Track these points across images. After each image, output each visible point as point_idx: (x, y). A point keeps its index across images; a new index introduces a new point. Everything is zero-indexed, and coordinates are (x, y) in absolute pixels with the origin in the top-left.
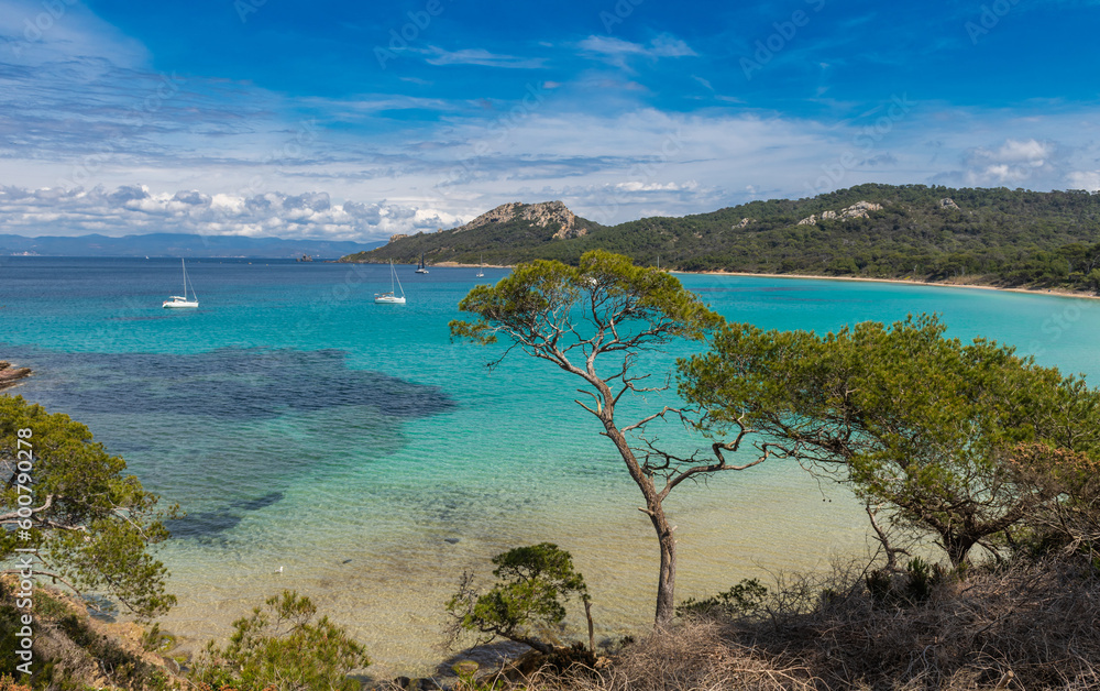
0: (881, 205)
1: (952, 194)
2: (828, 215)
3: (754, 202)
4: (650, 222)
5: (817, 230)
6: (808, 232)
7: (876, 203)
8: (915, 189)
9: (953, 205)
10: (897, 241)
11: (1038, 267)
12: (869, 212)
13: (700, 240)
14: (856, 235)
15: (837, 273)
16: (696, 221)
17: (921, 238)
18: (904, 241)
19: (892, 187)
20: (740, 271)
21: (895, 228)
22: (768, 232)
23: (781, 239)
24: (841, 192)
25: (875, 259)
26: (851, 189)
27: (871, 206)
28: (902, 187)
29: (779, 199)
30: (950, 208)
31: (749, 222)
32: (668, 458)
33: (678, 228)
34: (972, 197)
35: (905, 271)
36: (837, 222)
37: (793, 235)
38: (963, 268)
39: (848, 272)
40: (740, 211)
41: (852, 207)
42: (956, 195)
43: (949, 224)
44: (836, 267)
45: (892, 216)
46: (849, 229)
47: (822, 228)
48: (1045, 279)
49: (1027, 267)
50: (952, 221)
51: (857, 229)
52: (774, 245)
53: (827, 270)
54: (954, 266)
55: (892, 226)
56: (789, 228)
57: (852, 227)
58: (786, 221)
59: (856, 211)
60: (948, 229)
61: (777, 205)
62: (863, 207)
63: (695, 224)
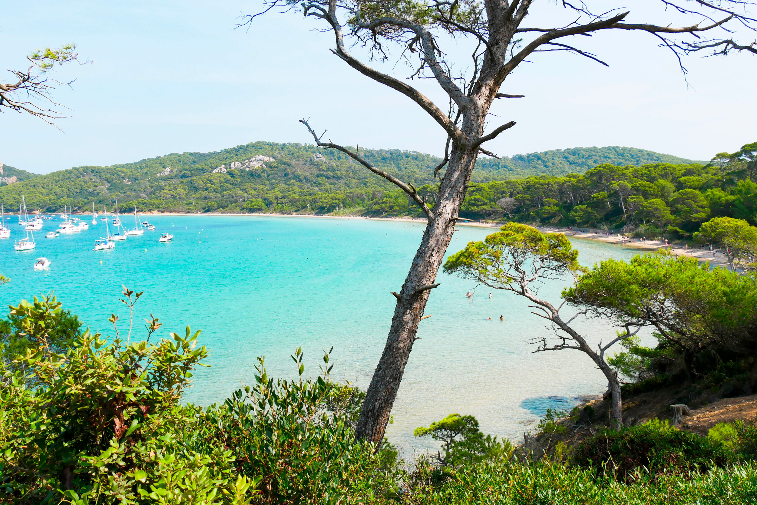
0: (273, 158)
2: (235, 165)
3: (171, 155)
4: (81, 170)
5: (228, 177)
6: (222, 179)
7: (269, 156)
8: (293, 146)
9: (323, 159)
10: (289, 185)
11: (390, 202)
12: (266, 164)
13: (131, 186)
14: (258, 180)
15: (251, 211)
16: (124, 170)
17: (305, 182)
18: (294, 185)
20: (171, 212)
21: (286, 175)
22: (189, 179)
23: (202, 185)
24: (241, 148)
25: (277, 199)
26: (248, 146)
27: (266, 159)
29: (192, 152)
30: (320, 160)
31: (172, 171)
32: (564, 339)
33: (108, 176)
35: (300, 208)
36: (242, 171)
37: (211, 181)
38: (341, 205)
39: (260, 210)
40: (161, 162)
41: (253, 159)
43: (322, 172)
44: (250, 206)
45: (282, 167)
46: (252, 175)
47: (232, 175)
48: (396, 211)
49: (383, 203)
50: (323, 170)
51: (259, 176)
52: (196, 189)
53: (243, 209)
54: (336, 203)
55: (283, 173)
56: (207, 175)
57: (254, 175)
58: (203, 170)
59: (256, 162)
60: (321, 176)
61: (191, 157)
62: (261, 160)
63: (123, 173)
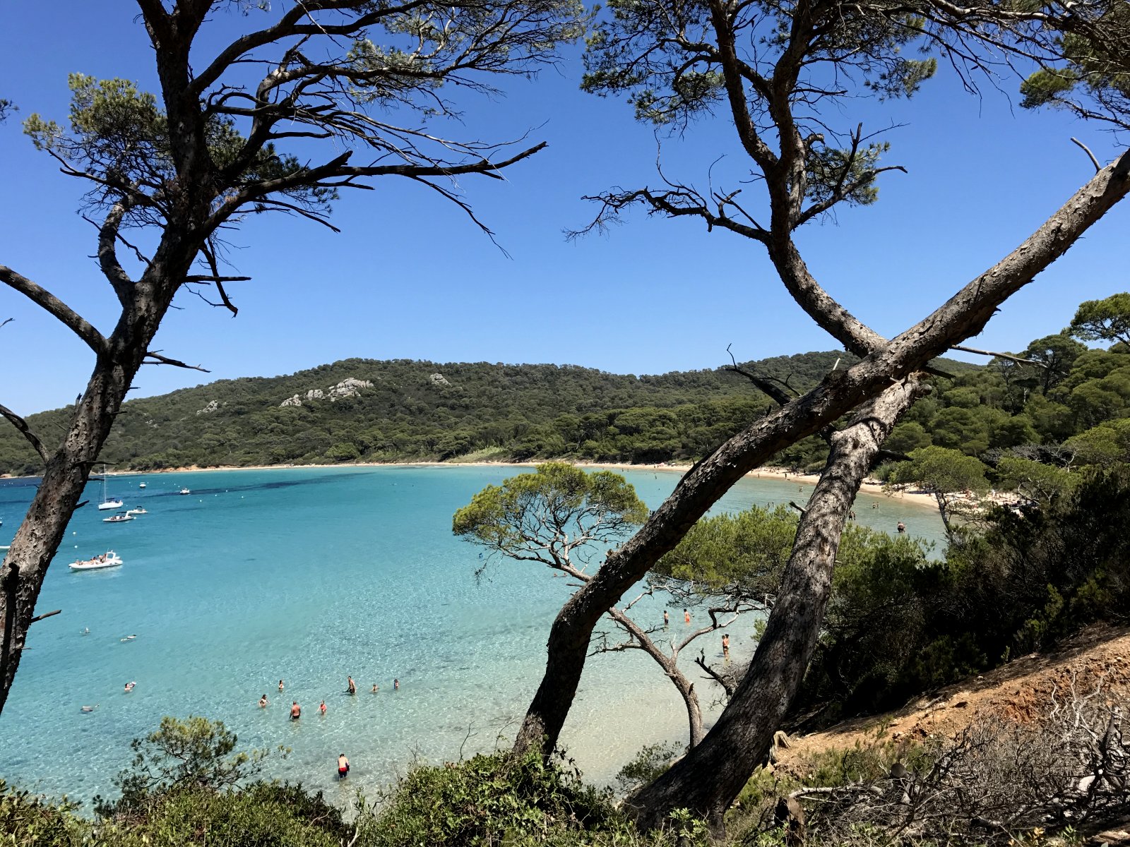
0: (371, 381)
1: (438, 368)
2: (314, 394)
5: (305, 412)
6: (295, 415)
7: (366, 381)
8: (401, 365)
9: (444, 380)
10: (394, 420)
11: (538, 440)
12: (360, 390)
13: (157, 429)
14: (349, 415)
16: (148, 406)
17: (418, 416)
18: (402, 420)
19: (378, 362)
20: (217, 466)
22: (245, 416)
23: (264, 425)
24: (324, 368)
25: (376, 441)
26: (335, 365)
27: (362, 383)
28: (388, 362)
30: (441, 383)
31: (219, 406)
34: (457, 372)
35: (410, 453)
36: (326, 402)
37: (277, 418)
39: (350, 458)
40: (203, 393)
41: (340, 384)
42: (442, 370)
43: (443, 400)
44: (335, 453)
45: (385, 394)
46: (340, 409)
47: (311, 409)
49: (530, 441)
50: (445, 397)
51: (350, 409)
54: (460, 444)
55: (386, 404)
56: (272, 410)
57: (343, 407)
58: (267, 403)
59: (346, 388)
60: (442, 405)
62: (352, 385)
